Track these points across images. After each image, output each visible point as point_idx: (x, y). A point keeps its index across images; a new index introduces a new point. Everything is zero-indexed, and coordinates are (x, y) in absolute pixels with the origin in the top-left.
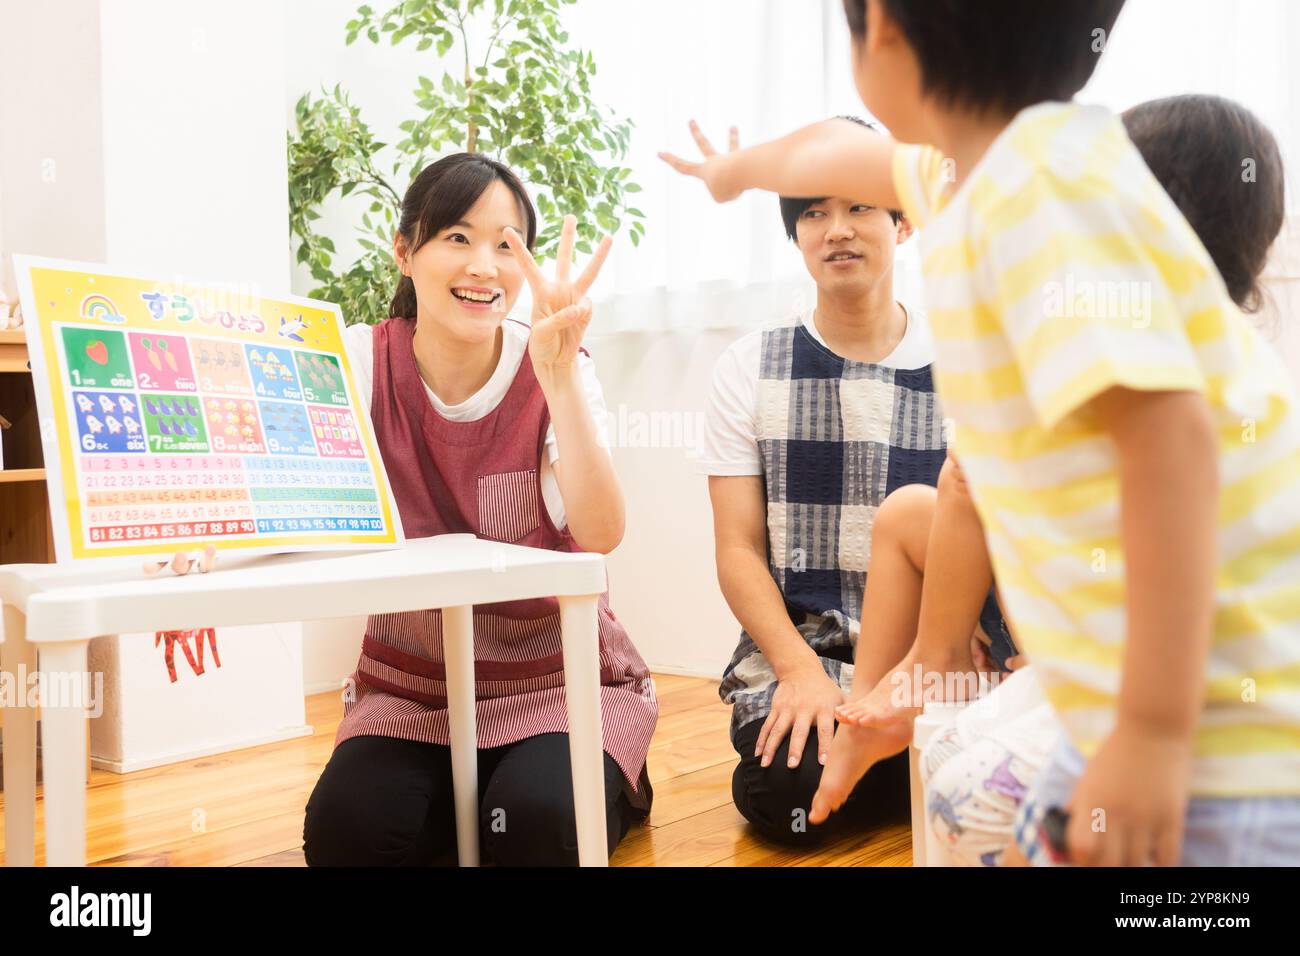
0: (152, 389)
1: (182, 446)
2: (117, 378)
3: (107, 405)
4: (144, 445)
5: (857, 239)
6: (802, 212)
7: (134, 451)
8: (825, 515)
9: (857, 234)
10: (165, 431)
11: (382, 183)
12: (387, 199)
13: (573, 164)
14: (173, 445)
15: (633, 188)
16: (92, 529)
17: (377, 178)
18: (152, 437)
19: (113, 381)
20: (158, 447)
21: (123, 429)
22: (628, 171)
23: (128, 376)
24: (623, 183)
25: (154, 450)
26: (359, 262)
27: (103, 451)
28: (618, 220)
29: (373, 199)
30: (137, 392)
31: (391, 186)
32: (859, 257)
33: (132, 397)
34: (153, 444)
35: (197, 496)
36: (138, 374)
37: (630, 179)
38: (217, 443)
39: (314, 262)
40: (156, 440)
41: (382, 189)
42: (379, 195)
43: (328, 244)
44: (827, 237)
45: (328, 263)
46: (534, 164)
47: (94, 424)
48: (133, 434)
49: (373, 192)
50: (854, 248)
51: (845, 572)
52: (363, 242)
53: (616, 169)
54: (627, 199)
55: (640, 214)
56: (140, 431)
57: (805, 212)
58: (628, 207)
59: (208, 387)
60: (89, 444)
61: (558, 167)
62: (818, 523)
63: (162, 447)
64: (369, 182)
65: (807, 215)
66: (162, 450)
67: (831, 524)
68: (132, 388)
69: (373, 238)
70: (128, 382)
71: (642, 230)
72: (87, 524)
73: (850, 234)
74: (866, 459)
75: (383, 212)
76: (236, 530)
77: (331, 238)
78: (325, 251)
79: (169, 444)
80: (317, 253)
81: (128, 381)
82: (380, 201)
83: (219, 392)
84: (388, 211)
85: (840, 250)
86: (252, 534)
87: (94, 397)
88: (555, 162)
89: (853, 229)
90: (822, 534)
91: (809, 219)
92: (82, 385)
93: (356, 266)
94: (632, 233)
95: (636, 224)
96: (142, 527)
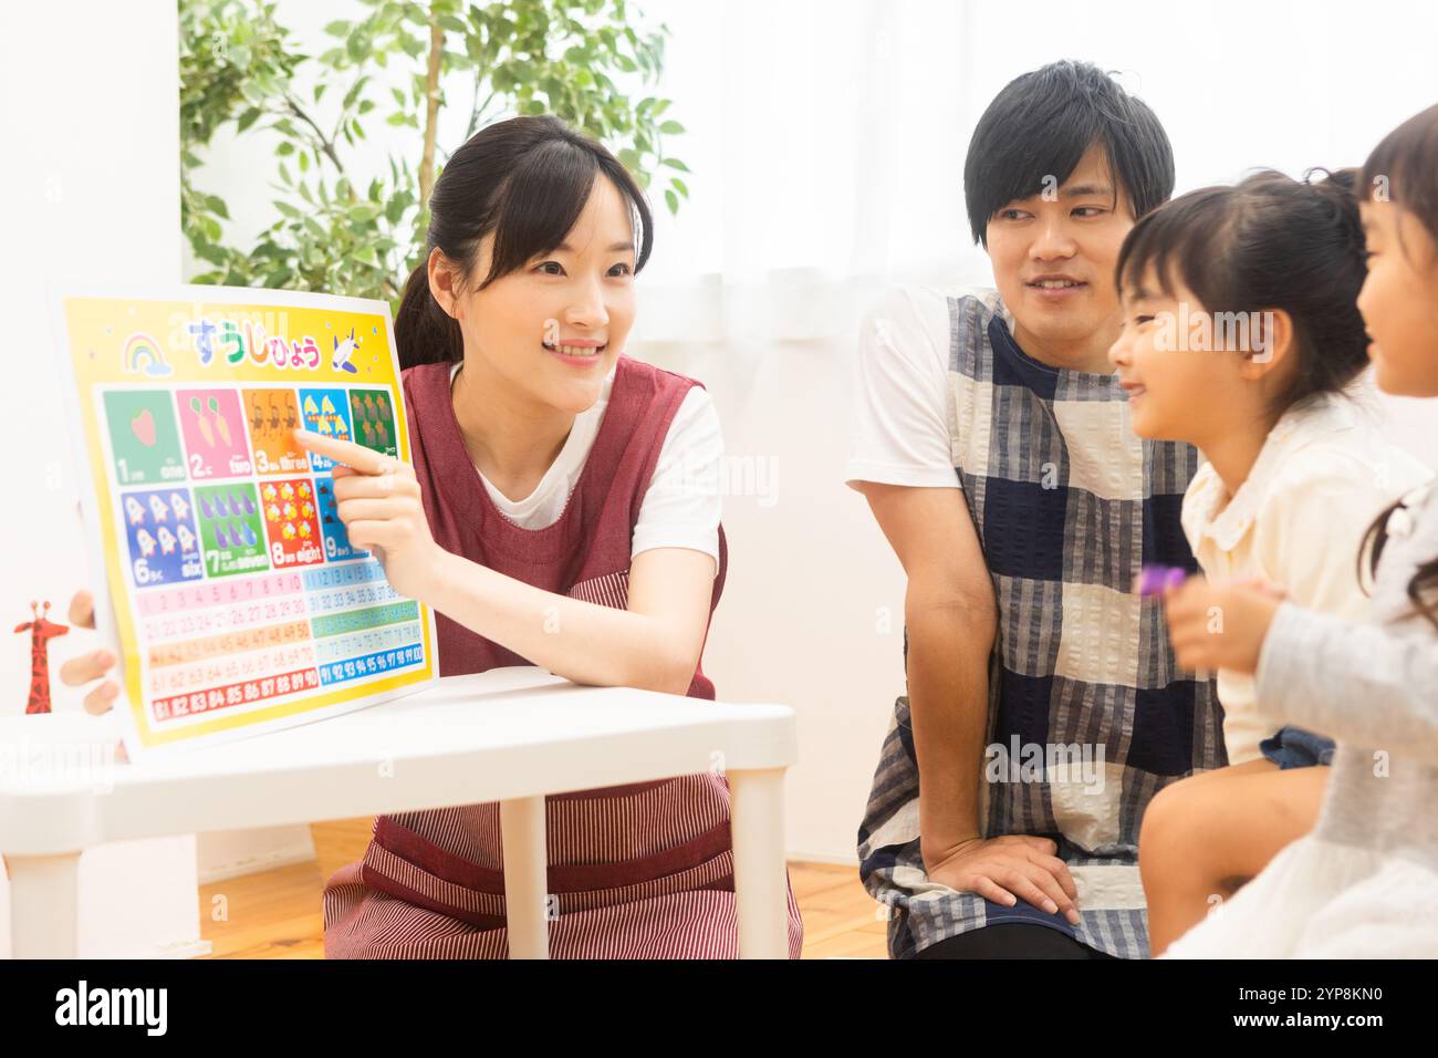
0: (206, 477)
1: (243, 563)
2: (168, 466)
3: (160, 512)
4: (201, 568)
5: (1080, 257)
6: (997, 212)
7: (190, 578)
8: (1038, 596)
9: (1079, 250)
10: (222, 544)
11: (300, 115)
12: (307, 139)
13: (591, 92)
14: (232, 564)
15: (672, 128)
16: (154, 702)
17: (292, 106)
18: (210, 553)
19: (165, 472)
20: (216, 570)
21: (178, 545)
22: (667, 103)
23: (179, 463)
24: (659, 121)
25: (211, 575)
26: (266, 234)
27: (157, 582)
28: (648, 174)
29: (283, 137)
30: (190, 485)
31: (314, 122)
32: (1083, 284)
33: (184, 493)
34: (210, 564)
35: (260, 638)
36: (189, 457)
37: (668, 115)
38: (277, 553)
39: (195, 234)
40: (213, 557)
41: (298, 124)
42: (292, 133)
43: (219, 207)
44: (1033, 252)
45: (217, 234)
46: (531, 91)
47: (146, 543)
48: (188, 552)
49: (283, 127)
50: (1073, 271)
51: (1062, 680)
52: (281, 206)
53: (650, 101)
54: (667, 145)
55: (683, 168)
56: (195, 549)
57: (1001, 211)
58: (664, 157)
59: (263, 465)
60: (143, 574)
61: (568, 97)
62: (1026, 606)
63: (220, 568)
64: (279, 113)
65: (1005, 215)
66: (221, 573)
67: (1048, 609)
68: (183, 479)
69: (295, 200)
70: (178, 471)
71: (684, 191)
72: (148, 695)
73: (1068, 250)
74: (1109, 525)
75: (295, 157)
76: (302, 686)
77: (222, 196)
78: (211, 215)
79: (227, 561)
80: (201, 218)
81: (180, 468)
82: (293, 141)
83: (275, 472)
84: (303, 157)
85: (1052, 274)
86: (315, 689)
87: (143, 498)
88: (563, 90)
89: (1074, 242)
90: (1032, 624)
91: (1008, 222)
92: (130, 483)
93: (263, 241)
94: (669, 195)
95: (676, 182)
96: (207, 692)
